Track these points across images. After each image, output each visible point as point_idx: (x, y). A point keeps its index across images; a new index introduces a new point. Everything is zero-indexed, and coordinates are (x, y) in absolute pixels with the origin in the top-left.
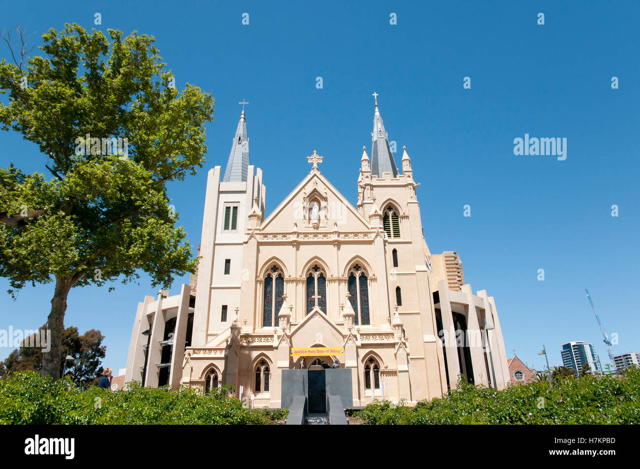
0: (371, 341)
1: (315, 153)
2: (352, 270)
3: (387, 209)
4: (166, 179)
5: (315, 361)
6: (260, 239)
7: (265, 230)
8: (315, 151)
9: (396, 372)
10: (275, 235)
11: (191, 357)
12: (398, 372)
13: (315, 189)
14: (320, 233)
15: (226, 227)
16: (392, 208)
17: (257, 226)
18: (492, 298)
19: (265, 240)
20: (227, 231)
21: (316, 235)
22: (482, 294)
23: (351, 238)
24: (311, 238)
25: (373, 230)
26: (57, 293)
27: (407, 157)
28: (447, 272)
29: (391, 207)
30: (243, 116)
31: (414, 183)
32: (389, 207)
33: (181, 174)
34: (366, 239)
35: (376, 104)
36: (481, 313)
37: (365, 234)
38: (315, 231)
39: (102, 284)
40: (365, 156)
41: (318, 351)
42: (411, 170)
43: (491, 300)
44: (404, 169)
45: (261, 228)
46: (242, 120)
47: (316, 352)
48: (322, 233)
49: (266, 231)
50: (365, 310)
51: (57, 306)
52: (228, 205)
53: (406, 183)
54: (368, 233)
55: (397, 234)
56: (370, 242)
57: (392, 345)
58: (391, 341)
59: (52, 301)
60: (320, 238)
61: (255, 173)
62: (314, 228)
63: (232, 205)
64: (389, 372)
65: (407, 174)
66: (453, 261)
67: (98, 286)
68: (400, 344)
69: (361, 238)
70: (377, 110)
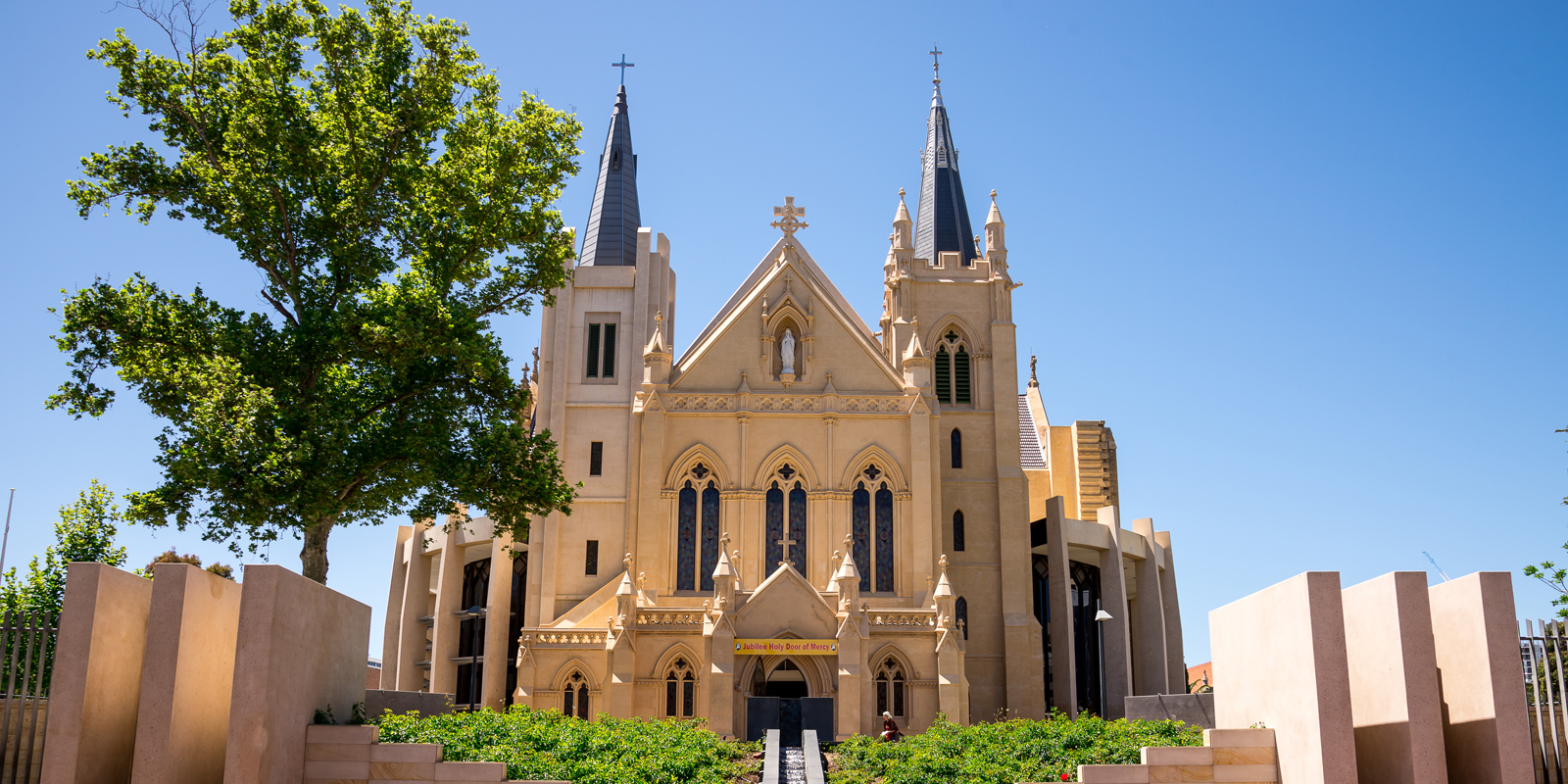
2: (862, 478)
3: (947, 337)
4: (492, 311)
5: (783, 663)
9: (937, 686)
10: (701, 399)
13: (788, 299)
14: (796, 398)
15: (592, 371)
16: (956, 337)
20: (592, 379)
21: (787, 400)
25: (908, 394)
26: (310, 540)
28: (1081, 468)
29: (955, 333)
32: (951, 332)
33: (521, 303)
34: (893, 412)
37: (893, 401)
38: (787, 392)
39: (381, 519)
41: (788, 647)
47: (785, 648)
48: (802, 398)
50: (884, 562)
51: (313, 565)
52: (595, 321)
53: (991, 280)
54: (898, 399)
55: (964, 394)
57: (932, 637)
59: (303, 554)
60: (796, 408)
62: (785, 386)
63: (603, 322)
64: (922, 685)
67: (375, 524)
68: (947, 636)
69: (883, 410)
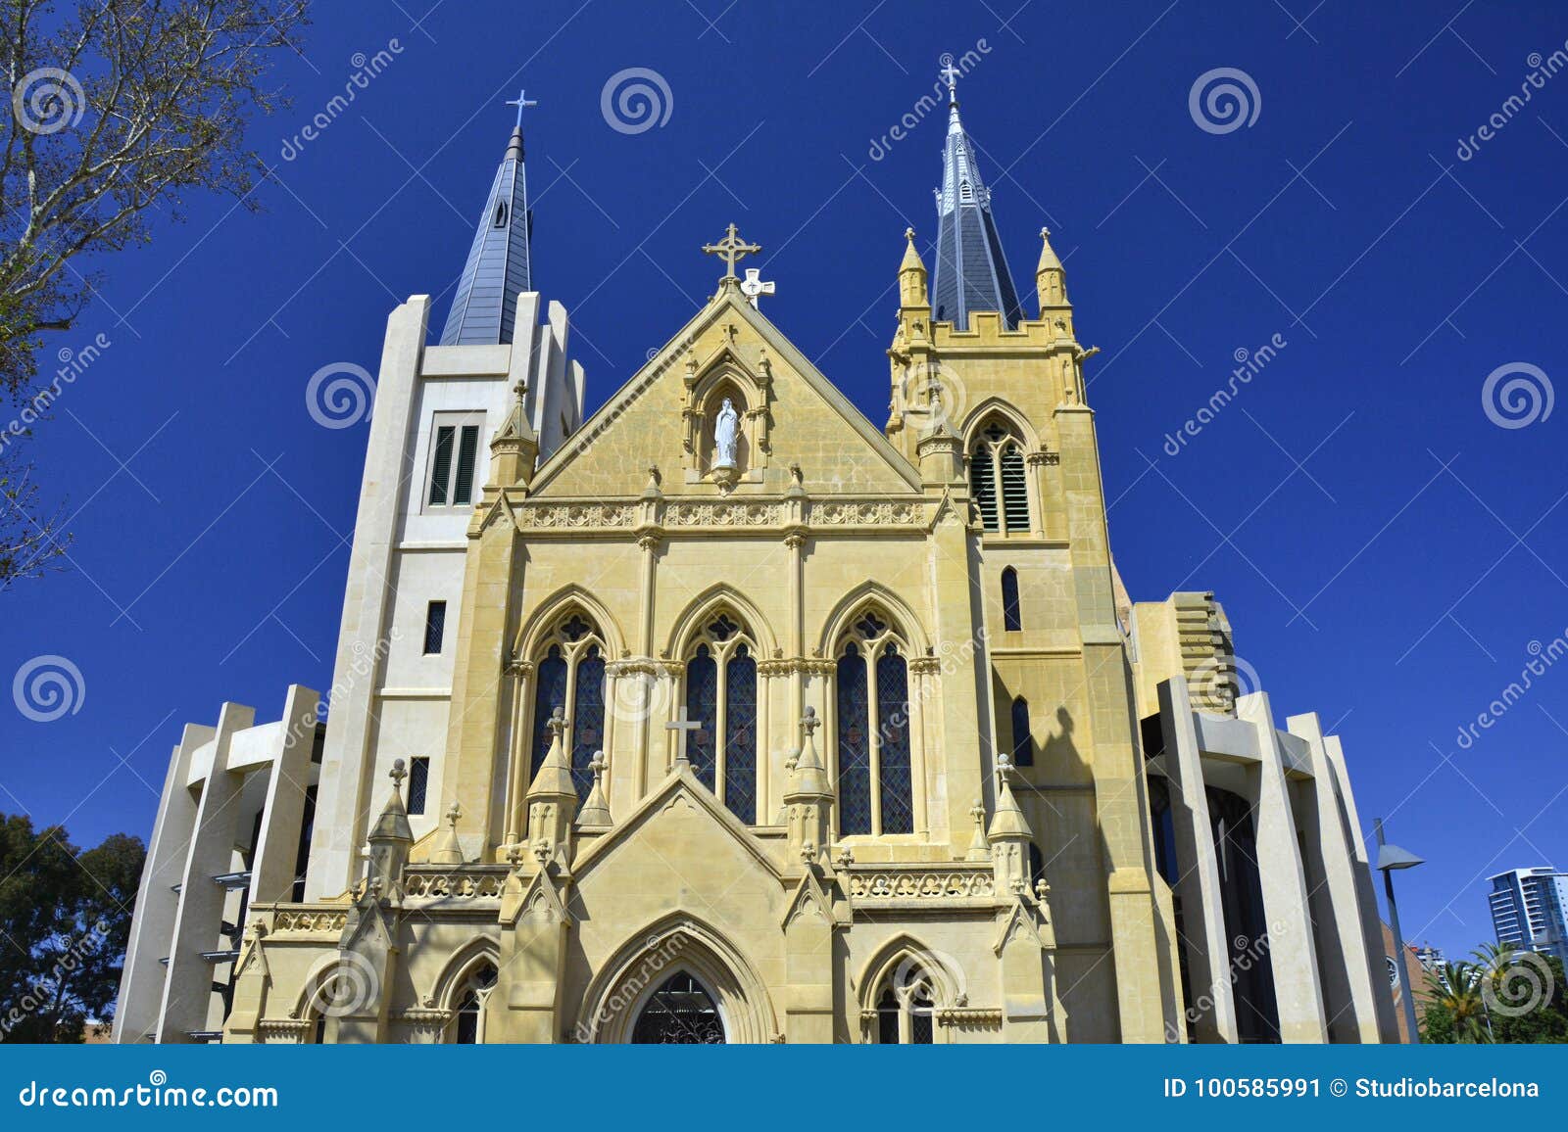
0: (908, 896)
1: (732, 234)
2: (853, 636)
3: (987, 430)
6: (528, 520)
7: (543, 493)
8: (732, 226)
9: (1000, 1019)
10: (578, 508)
11: (267, 938)
12: (1004, 1019)
13: (727, 352)
14: (739, 503)
15: (437, 496)
16: (1001, 431)
17: (517, 480)
18: (1336, 738)
19: (545, 526)
20: (436, 507)
21: (722, 508)
22: (1305, 725)
23: (848, 518)
24: (704, 520)
25: (927, 494)
27: (1055, 263)
28: (1185, 656)
29: (1000, 427)
30: (514, 142)
31: (1078, 347)
32: (994, 426)
34: (903, 522)
35: (953, 100)
36: (1300, 788)
37: (901, 505)
38: (722, 494)
40: (911, 258)
42: (1066, 303)
43: (1334, 743)
44: (1043, 302)
45: (531, 487)
46: (512, 153)
48: (748, 503)
49: (544, 496)
50: (896, 780)
52: (446, 421)
53: (1051, 347)
54: (911, 501)
55: (1018, 517)
56: (919, 535)
57: (989, 913)
58: (984, 898)
60: (738, 519)
61: (542, 318)
62: (721, 486)
63: (459, 423)
64: (969, 1019)
65: (1057, 316)
66: (1204, 621)
68: (1017, 913)
69: (882, 518)
70: (954, 117)
